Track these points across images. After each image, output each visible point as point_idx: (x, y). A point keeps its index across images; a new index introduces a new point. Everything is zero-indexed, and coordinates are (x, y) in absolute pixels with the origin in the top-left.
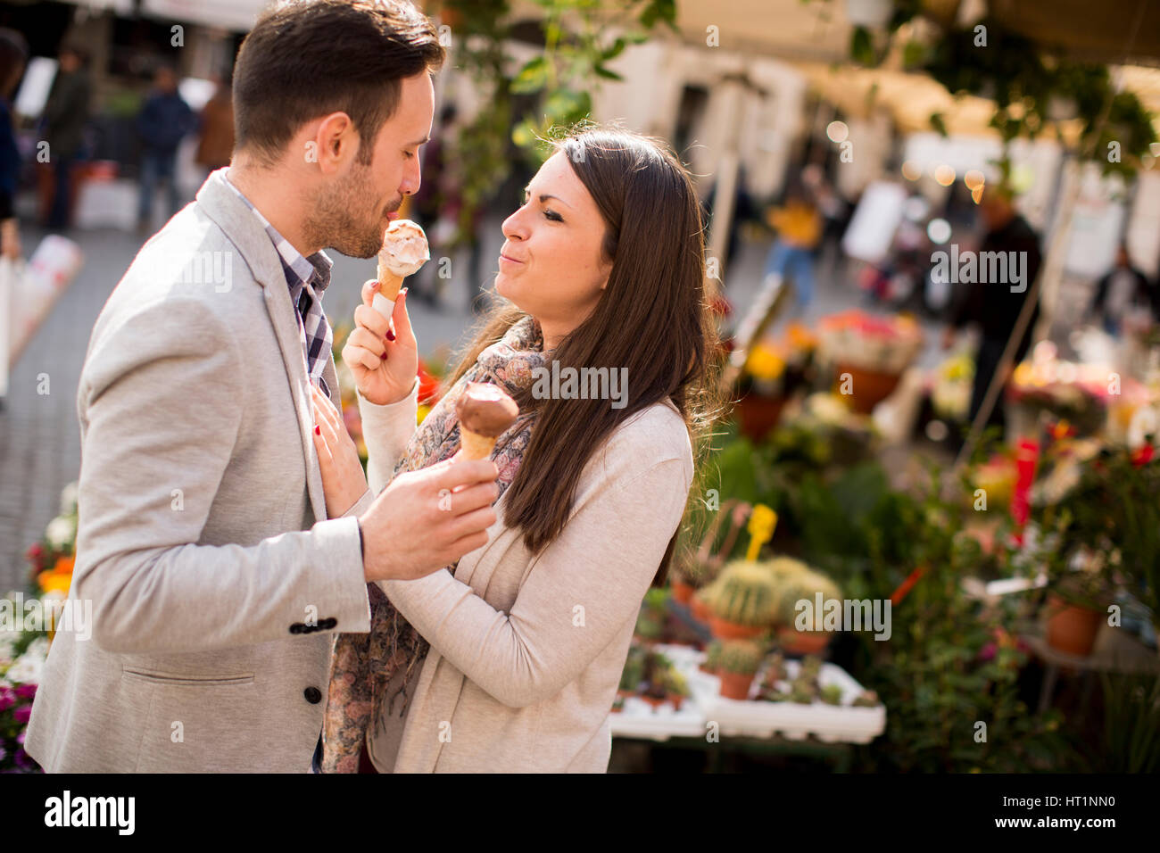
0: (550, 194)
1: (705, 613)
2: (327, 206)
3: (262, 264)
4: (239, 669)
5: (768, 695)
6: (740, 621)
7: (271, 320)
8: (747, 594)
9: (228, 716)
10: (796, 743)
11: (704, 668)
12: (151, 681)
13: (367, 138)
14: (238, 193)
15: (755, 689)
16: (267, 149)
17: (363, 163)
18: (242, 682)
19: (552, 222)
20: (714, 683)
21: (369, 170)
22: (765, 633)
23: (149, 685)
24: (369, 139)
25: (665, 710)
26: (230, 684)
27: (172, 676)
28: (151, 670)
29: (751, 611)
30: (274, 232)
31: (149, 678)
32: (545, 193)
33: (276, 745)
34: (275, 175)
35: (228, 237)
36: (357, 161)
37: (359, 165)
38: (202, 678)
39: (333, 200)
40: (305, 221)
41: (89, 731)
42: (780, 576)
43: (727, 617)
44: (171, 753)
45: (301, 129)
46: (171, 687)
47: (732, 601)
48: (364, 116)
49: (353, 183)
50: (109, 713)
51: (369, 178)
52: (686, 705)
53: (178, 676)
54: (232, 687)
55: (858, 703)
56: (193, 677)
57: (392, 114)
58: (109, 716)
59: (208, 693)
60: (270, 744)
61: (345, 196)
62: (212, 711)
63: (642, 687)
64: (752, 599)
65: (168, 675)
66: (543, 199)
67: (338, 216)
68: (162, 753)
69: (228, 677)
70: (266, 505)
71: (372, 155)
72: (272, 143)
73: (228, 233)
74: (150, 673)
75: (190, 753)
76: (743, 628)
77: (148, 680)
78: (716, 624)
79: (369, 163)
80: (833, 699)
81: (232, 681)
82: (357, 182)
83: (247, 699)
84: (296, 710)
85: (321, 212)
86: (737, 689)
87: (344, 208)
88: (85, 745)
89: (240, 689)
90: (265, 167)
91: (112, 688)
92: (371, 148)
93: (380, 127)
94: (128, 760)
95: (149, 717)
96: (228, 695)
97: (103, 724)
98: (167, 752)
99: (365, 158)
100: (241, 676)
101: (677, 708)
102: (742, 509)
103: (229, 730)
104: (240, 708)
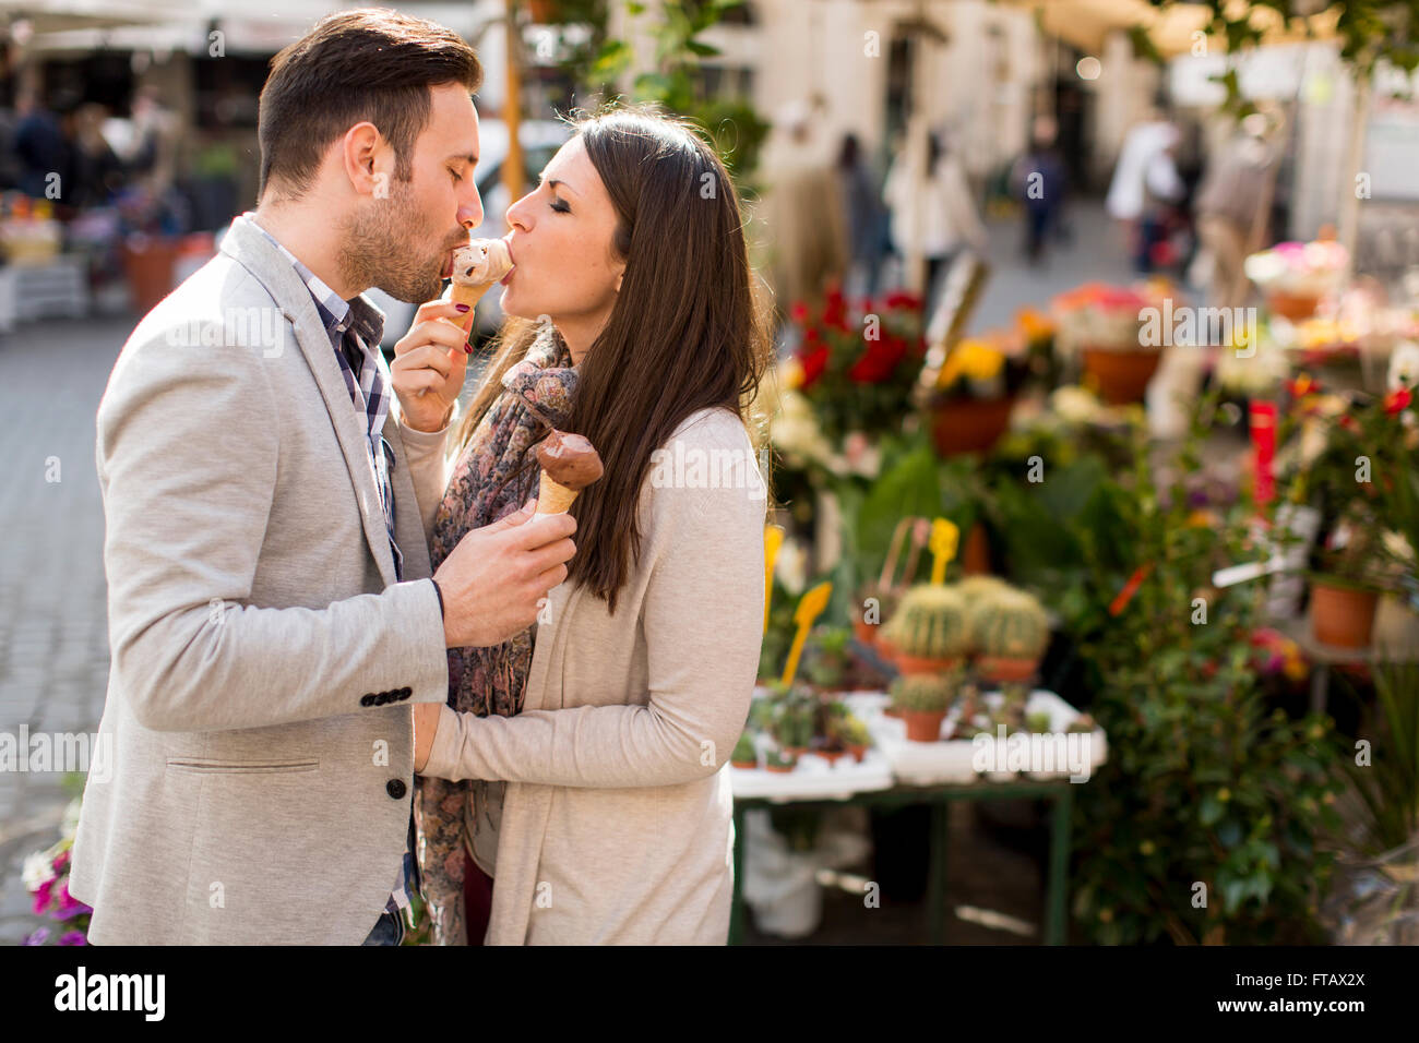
0: (557, 180)
1: (890, 651)
2: (365, 230)
3: (291, 300)
4: (299, 753)
5: (963, 733)
6: (928, 654)
7: (303, 355)
8: (932, 621)
9: (290, 809)
10: (1005, 784)
11: (889, 712)
12: (199, 772)
13: (403, 152)
14: (262, 231)
15: (948, 727)
16: (295, 180)
17: (402, 180)
18: (304, 770)
19: (561, 214)
20: (898, 727)
21: (410, 187)
22: (958, 663)
23: (198, 776)
24: (405, 153)
25: (845, 765)
26: (290, 771)
27: (223, 763)
28: (198, 758)
29: (938, 642)
30: (302, 268)
31: (197, 768)
32: (554, 180)
33: (355, 848)
34: (303, 206)
35: (251, 273)
36: (395, 178)
37: (398, 182)
38: (256, 764)
39: (372, 224)
40: (340, 253)
41: (132, 839)
42: (971, 598)
43: (913, 652)
44: (225, 855)
45: (327, 149)
46: (222, 777)
47: (916, 631)
48: (394, 126)
49: (394, 202)
50: (153, 815)
51: (411, 196)
52: (870, 756)
53: (229, 764)
54: (293, 775)
55: (1073, 729)
56: (245, 764)
57: (425, 124)
58: (153, 818)
59: (265, 781)
60: (347, 847)
61: (385, 219)
62: (271, 803)
63: (815, 742)
64: (939, 627)
65: (218, 763)
66: (553, 185)
67: (378, 242)
68: (216, 856)
69: (287, 763)
70: (316, 558)
71: (410, 169)
72: (300, 174)
73: (251, 270)
74: (196, 762)
75: (248, 853)
76: (931, 660)
77: (195, 771)
78: (902, 661)
79: (409, 179)
80: (1043, 727)
81: (293, 768)
82: (398, 200)
83: (312, 789)
84: (379, 809)
85: (357, 239)
86: (926, 729)
87: (386, 230)
88: (128, 856)
89: (303, 777)
90: (294, 199)
91: (155, 787)
92: (409, 161)
93: (414, 139)
94: (179, 867)
95: (199, 814)
96: (289, 784)
97: (148, 829)
98: (221, 854)
99: (403, 175)
100: (303, 762)
101: (859, 759)
102: (921, 527)
103: (293, 827)
104: (305, 800)
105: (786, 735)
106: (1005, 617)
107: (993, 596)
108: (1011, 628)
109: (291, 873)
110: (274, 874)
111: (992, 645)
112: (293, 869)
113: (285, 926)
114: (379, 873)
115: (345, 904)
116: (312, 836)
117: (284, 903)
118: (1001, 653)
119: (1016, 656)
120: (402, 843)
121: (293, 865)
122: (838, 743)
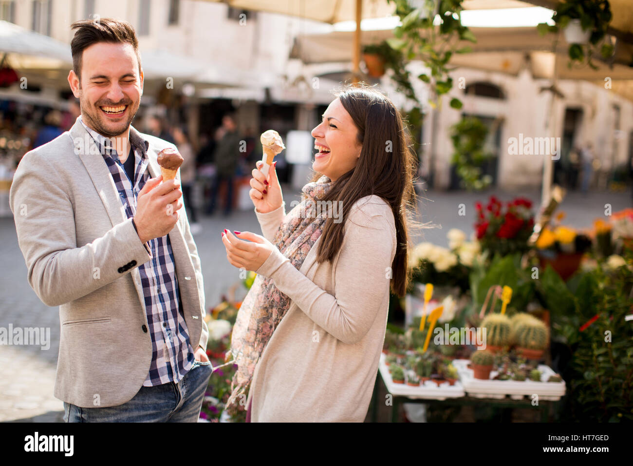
0: (332, 117)
4: (102, 315)
5: (501, 378)
9: (101, 338)
11: (469, 366)
15: (493, 374)
18: (105, 322)
20: (471, 372)
21: (82, 91)
22: (506, 348)
25: (445, 385)
26: (99, 323)
27: (74, 321)
29: (498, 338)
32: (330, 117)
33: (132, 353)
38: (85, 320)
42: (516, 323)
46: (74, 327)
51: (83, 94)
52: (457, 383)
54: (100, 324)
55: (551, 380)
56: (81, 321)
59: (89, 327)
60: (128, 353)
63: (432, 376)
64: (498, 331)
65: (72, 321)
66: (329, 119)
69: (97, 319)
71: (81, 84)
80: (538, 378)
83: (109, 329)
84: (140, 337)
86: (483, 371)
89: (104, 325)
95: (70, 343)
100: (104, 319)
101: (452, 384)
102: (498, 289)
103: (103, 345)
104: (106, 334)
105: (420, 371)
106: (529, 329)
107: (527, 321)
108: (531, 334)
109: (104, 363)
110: (97, 364)
111: (522, 342)
112: (105, 362)
113: (104, 385)
114: (143, 363)
115: (129, 375)
116: (112, 348)
117: (102, 375)
118: (526, 346)
119: (532, 347)
120: (150, 350)
121: (105, 360)
122: (442, 376)
